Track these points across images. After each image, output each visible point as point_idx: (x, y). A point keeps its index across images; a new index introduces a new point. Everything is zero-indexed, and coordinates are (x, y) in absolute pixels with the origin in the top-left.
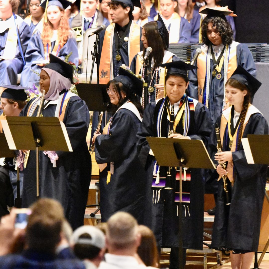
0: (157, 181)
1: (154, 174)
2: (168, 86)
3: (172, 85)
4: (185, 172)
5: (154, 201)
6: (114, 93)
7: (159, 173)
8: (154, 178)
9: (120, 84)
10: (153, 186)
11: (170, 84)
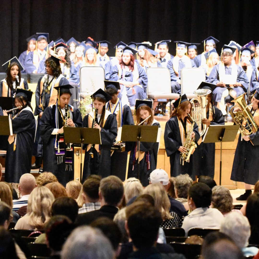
0: (59, 152)
1: (56, 147)
2: (61, 99)
3: (64, 99)
4: (70, 146)
5: (58, 163)
6: (19, 103)
7: (59, 147)
8: (56, 150)
9: (21, 97)
10: (57, 154)
11: (63, 99)
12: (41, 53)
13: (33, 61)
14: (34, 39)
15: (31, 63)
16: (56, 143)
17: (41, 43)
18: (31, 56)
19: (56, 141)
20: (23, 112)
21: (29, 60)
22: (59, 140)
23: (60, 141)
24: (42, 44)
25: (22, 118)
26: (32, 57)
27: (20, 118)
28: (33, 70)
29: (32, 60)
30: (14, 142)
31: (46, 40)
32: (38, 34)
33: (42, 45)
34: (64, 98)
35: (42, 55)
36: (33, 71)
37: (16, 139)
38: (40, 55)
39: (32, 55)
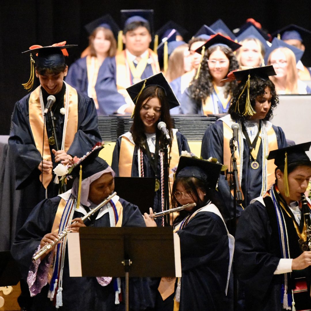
1: (286, 306)
2: (292, 180)
3: (300, 180)
7: (296, 306)
11: (297, 179)
12: (136, 62)
13: (115, 82)
14: (106, 25)
15: (111, 87)
16: (286, 295)
17: (135, 35)
18: (110, 70)
19: (285, 291)
20: (197, 216)
21: (106, 79)
22: (294, 288)
23: (298, 290)
24: (138, 37)
25: (195, 232)
26: (113, 72)
27: (191, 233)
28: (117, 105)
29: (113, 79)
30: (173, 295)
31: (147, 27)
32: (126, 13)
33: (140, 41)
34: (299, 177)
35: (138, 66)
36: (118, 108)
37: (179, 288)
38: (132, 66)
39: (113, 67)
